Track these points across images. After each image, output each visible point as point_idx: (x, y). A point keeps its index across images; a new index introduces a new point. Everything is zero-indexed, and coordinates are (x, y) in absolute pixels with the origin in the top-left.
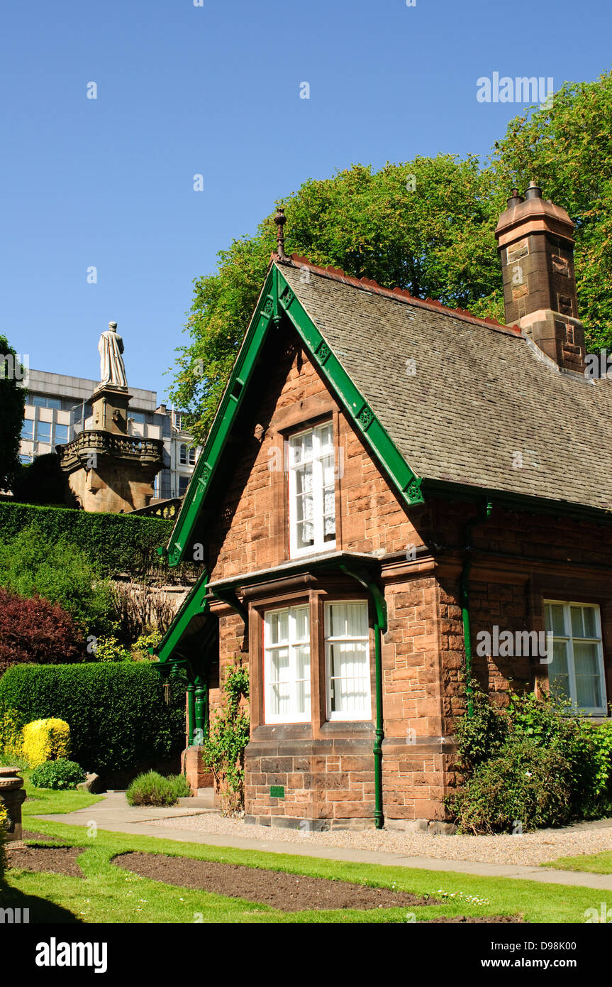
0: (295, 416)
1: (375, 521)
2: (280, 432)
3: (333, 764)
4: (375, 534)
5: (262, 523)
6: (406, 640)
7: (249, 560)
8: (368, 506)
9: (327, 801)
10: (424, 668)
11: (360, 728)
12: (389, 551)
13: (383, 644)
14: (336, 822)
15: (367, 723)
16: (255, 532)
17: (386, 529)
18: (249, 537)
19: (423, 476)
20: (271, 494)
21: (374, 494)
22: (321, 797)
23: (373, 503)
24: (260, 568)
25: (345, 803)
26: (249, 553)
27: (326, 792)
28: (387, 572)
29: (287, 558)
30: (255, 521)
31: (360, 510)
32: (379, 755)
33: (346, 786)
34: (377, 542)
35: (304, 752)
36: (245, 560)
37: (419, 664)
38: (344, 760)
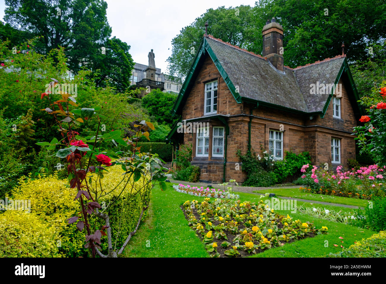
0: (208, 78)
1: (228, 107)
2: (203, 82)
3: (214, 167)
4: (227, 110)
5: (197, 106)
6: (234, 137)
7: (193, 115)
8: (226, 103)
9: (211, 176)
10: (238, 145)
11: (220, 159)
12: (231, 115)
13: (228, 138)
14: (213, 182)
15: (222, 158)
16: (195, 108)
17: (231, 109)
18: (193, 109)
19: (242, 96)
20: (200, 98)
21: (228, 100)
22: (210, 175)
23: (228, 102)
24: (196, 117)
25: (216, 177)
26: (193, 113)
27: (211, 174)
28: (231, 120)
29: (203, 115)
30: (195, 105)
31: (224, 104)
32: (225, 165)
33: (216, 173)
34: (228, 112)
35: (206, 164)
36: (192, 115)
37: (237, 144)
38: (216, 166)
